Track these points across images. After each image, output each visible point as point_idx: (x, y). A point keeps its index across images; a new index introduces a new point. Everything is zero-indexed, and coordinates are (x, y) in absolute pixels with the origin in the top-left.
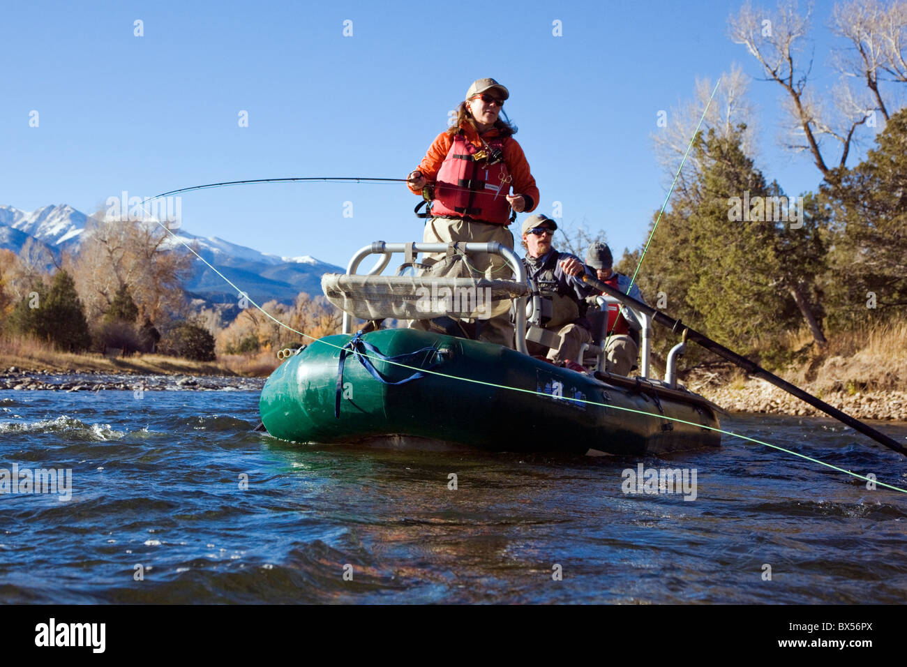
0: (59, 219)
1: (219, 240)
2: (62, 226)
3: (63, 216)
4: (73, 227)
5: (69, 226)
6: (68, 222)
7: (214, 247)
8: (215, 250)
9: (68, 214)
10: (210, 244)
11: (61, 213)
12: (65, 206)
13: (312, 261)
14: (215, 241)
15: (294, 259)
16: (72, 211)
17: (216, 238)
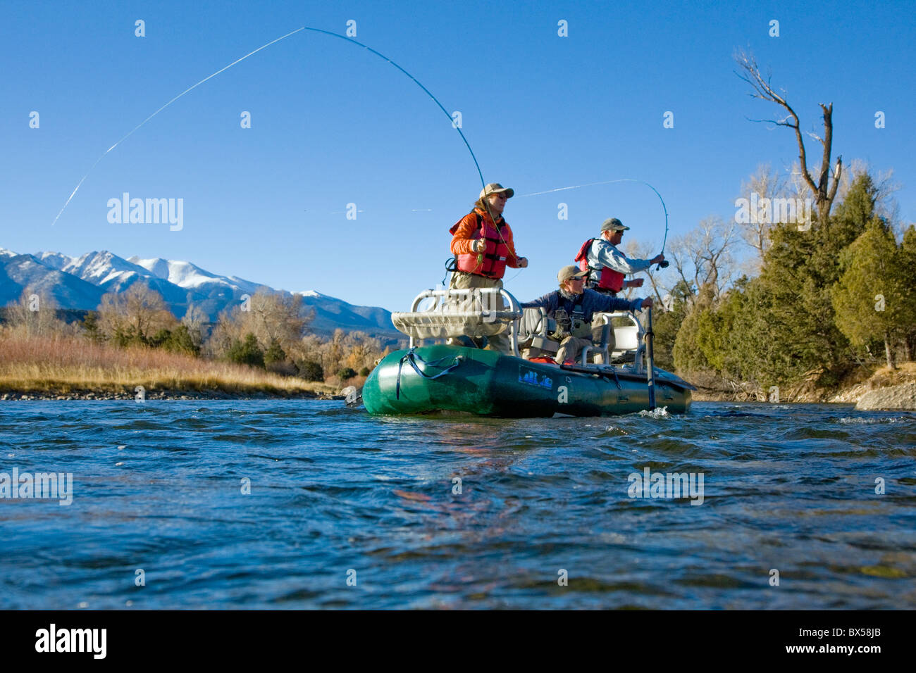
0: (101, 263)
1: (237, 278)
2: (104, 269)
3: (105, 260)
4: (114, 270)
5: (110, 269)
6: (109, 265)
7: (233, 284)
8: (234, 287)
9: (109, 259)
10: (231, 282)
11: (103, 258)
12: (107, 252)
13: (315, 294)
14: (234, 280)
15: (301, 293)
16: (112, 256)
17: (234, 277)
